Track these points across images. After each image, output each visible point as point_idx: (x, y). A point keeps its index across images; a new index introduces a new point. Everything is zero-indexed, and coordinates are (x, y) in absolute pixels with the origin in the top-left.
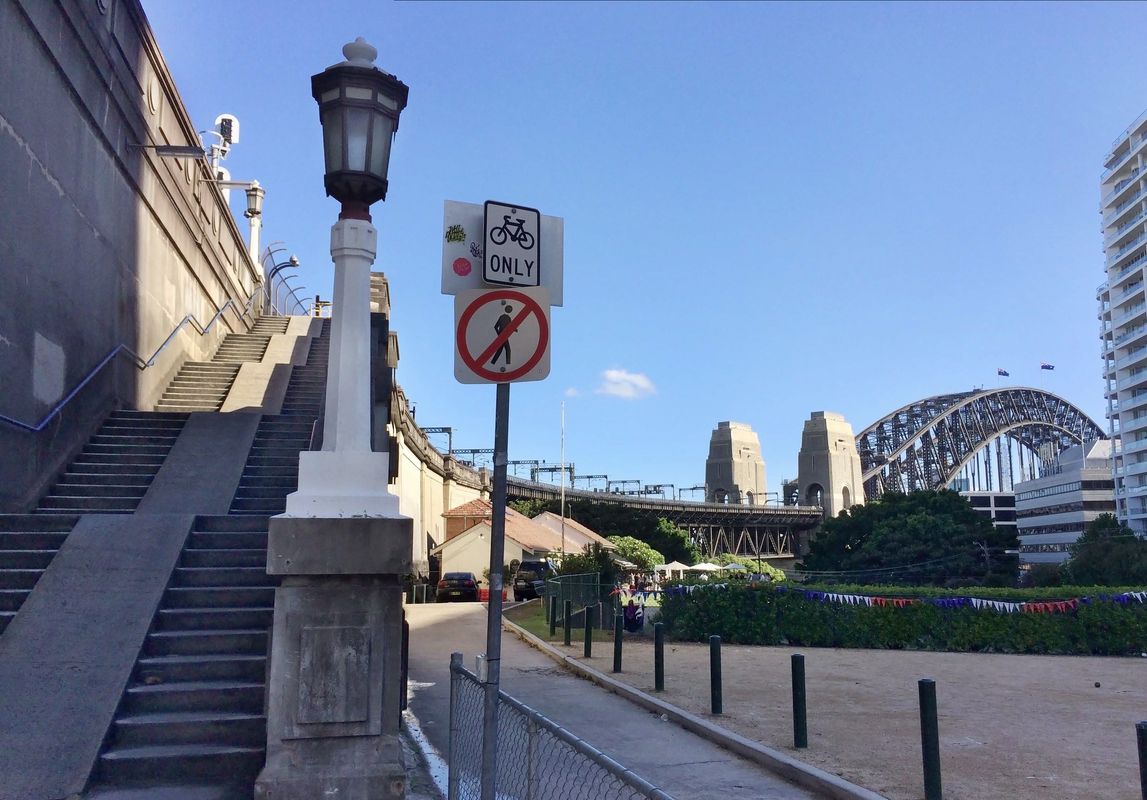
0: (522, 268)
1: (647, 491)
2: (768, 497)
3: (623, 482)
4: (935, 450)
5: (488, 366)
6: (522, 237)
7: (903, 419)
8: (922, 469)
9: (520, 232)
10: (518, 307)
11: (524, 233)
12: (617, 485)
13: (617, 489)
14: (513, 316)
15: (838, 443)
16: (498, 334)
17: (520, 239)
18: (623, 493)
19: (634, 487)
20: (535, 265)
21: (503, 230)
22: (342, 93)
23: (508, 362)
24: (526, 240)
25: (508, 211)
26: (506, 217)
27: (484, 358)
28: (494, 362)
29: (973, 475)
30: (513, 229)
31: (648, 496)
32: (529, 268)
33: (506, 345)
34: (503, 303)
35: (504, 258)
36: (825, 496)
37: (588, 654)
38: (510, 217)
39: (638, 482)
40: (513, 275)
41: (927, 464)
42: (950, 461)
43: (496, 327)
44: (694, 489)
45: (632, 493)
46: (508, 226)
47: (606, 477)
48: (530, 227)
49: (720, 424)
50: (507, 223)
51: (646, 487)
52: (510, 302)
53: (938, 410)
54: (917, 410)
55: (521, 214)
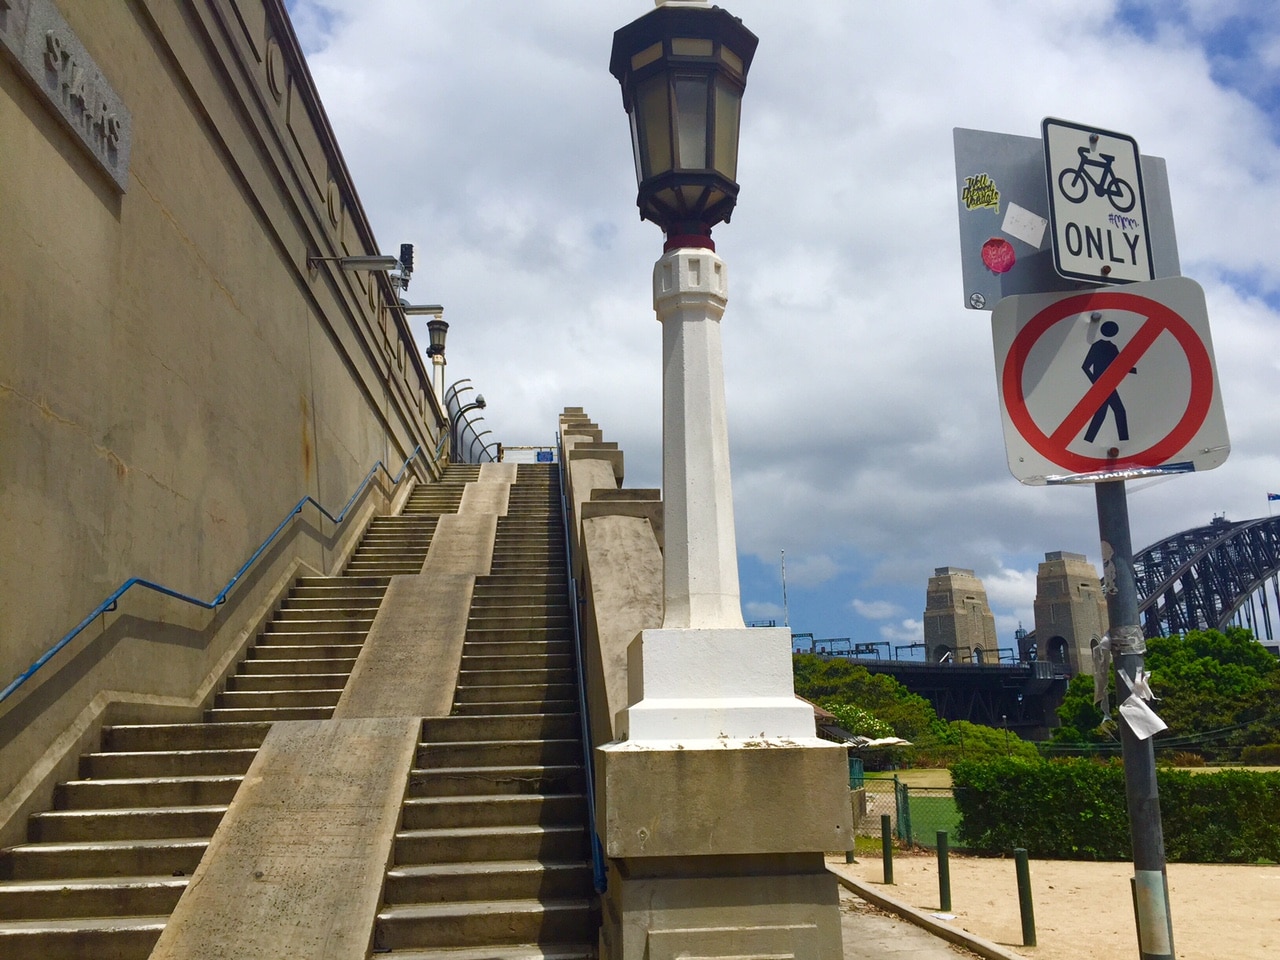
0: (1121, 249)
1: (858, 651)
2: (1001, 654)
3: (831, 640)
4: (1199, 592)
5: (1078, 446)
6: (1113, 188)
7: (1157, 556)
8: (1186, 615)
9: (1109, 179)
10: (1130, 323)
11: (1116, 181)
12: (824, 645)
13: (823, 648)
14: (1120, 341)
15: (1080, 587)
16: (1093, 378)
17: (1110, 193)
18: (830, 653)
19: (843, 646)
20: (1142, 243)
21: (1080, 173)
22: (667, 49)
23: (1123, 434)
24: (1119, 194)
25: (1083, 139)
26: (1081, 150)
27: (1067, 430)
28: (1090, 437)
29: (1249, 620)
30: (1096, 173)
31: (861, 656)
32: (1133, 247)
33: (1115, 401)
34: (1095, 320)
35: (1087, 228)
36: (1070, 651)
37: (888, 878)
38: (1088, 151)
39: (848, 639)
40: (1107, 261)
41: (1191, 609)
42: (1219, 605)
43: (1085, 367)
44: (913, 646)
45: (841, 653)
46: (1086, 167)
47: (811, 635)
48: (1123, 169)
49: (938, 571)
50: (1085, 161)
51: (857, 646)
52: (1109, 315)
53: (1199, 544)
54: (1173, 546)
55: (1105, 145)
